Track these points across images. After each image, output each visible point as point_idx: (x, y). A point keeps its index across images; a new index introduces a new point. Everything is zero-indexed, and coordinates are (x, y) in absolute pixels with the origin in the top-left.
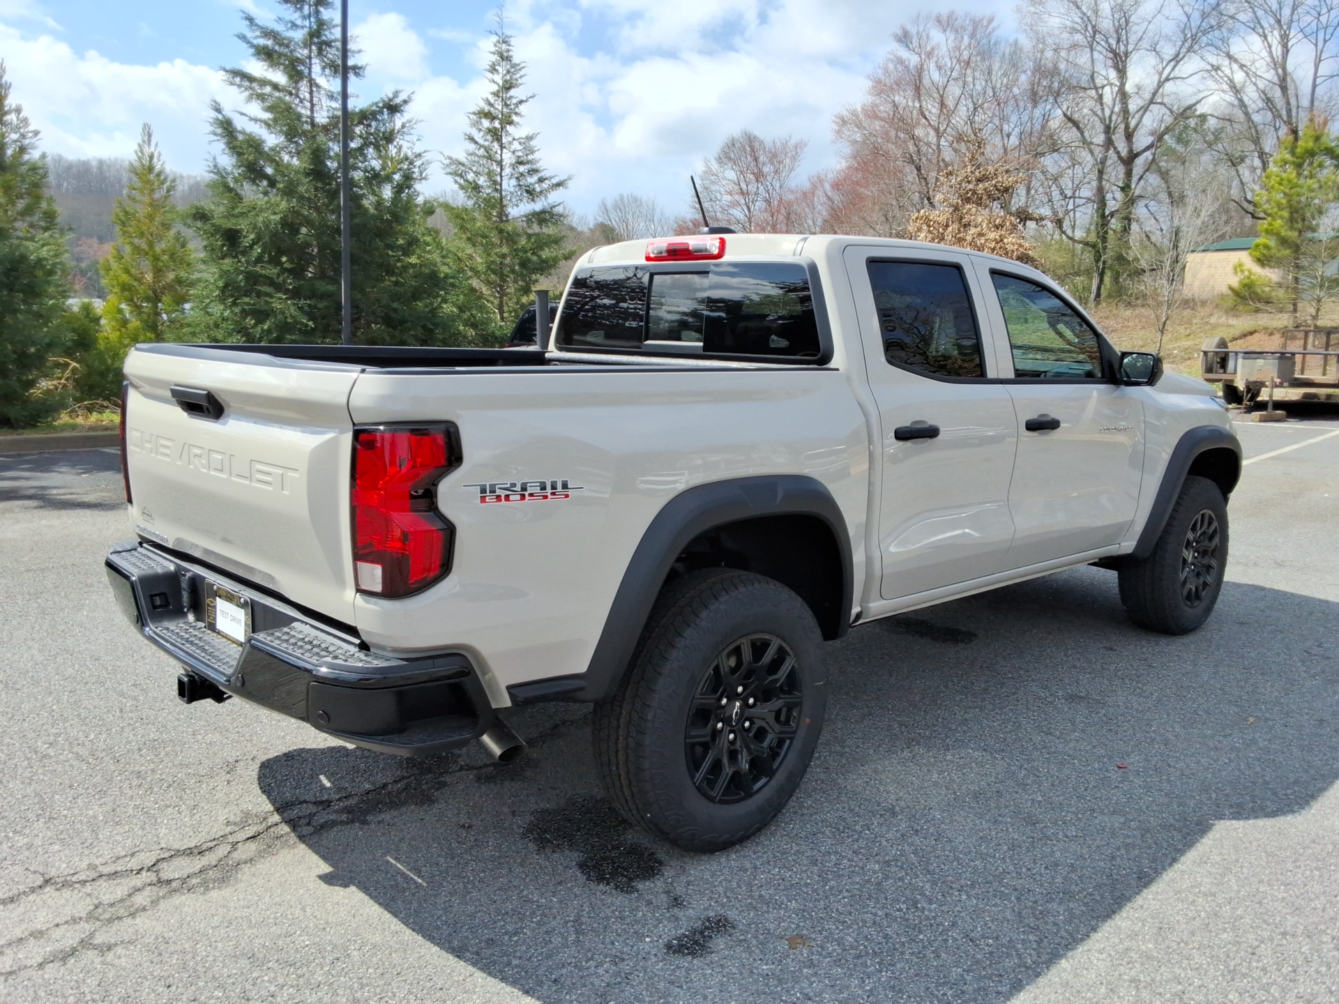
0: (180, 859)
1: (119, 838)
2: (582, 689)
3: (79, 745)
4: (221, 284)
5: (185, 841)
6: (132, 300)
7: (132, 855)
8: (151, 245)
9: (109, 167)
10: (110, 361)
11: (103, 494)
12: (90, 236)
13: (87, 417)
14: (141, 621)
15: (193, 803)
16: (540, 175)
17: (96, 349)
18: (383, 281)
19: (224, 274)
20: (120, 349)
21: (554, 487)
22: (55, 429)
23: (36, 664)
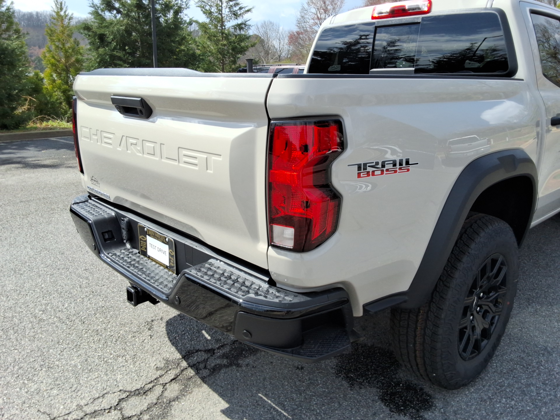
0: (133, 399)
1: (93, 383)
2: (405, 302)
3: (59, 311)
4: (98, 60)
5: (134, 384)
6: (57, 71)
7: (103, 396)
8: (63, 45)
9: (41, 15)
10: (48, 98)
11: (54, 160)
12: (35, 46)
13: (41, 124)
14: (98, 250)
15: (133, 354)
16: (240, 6)
17: (43, 93)
18: (171, 58)
19: (99, 55)
20: (53, 93)
21: (401, 164)
22: (27, 129)
23: (30, 258)
